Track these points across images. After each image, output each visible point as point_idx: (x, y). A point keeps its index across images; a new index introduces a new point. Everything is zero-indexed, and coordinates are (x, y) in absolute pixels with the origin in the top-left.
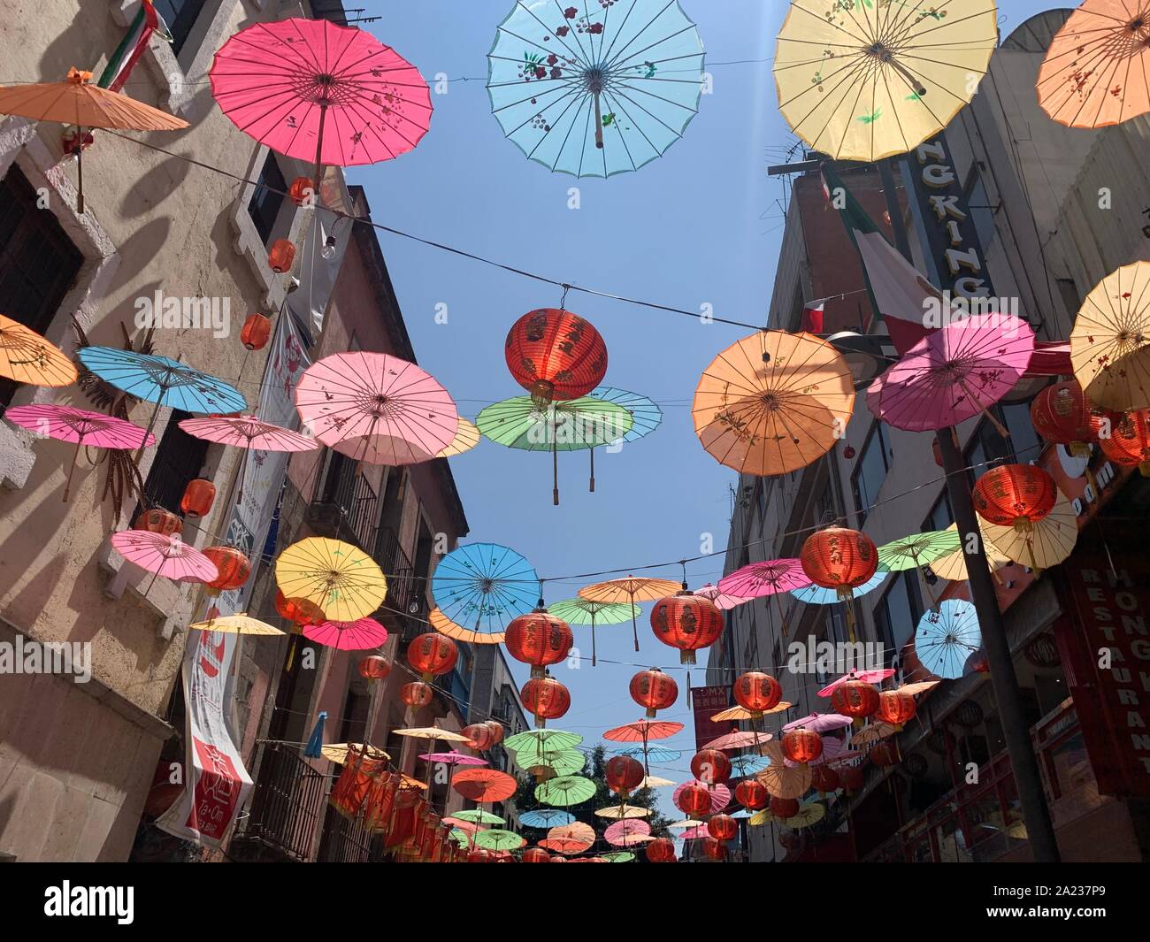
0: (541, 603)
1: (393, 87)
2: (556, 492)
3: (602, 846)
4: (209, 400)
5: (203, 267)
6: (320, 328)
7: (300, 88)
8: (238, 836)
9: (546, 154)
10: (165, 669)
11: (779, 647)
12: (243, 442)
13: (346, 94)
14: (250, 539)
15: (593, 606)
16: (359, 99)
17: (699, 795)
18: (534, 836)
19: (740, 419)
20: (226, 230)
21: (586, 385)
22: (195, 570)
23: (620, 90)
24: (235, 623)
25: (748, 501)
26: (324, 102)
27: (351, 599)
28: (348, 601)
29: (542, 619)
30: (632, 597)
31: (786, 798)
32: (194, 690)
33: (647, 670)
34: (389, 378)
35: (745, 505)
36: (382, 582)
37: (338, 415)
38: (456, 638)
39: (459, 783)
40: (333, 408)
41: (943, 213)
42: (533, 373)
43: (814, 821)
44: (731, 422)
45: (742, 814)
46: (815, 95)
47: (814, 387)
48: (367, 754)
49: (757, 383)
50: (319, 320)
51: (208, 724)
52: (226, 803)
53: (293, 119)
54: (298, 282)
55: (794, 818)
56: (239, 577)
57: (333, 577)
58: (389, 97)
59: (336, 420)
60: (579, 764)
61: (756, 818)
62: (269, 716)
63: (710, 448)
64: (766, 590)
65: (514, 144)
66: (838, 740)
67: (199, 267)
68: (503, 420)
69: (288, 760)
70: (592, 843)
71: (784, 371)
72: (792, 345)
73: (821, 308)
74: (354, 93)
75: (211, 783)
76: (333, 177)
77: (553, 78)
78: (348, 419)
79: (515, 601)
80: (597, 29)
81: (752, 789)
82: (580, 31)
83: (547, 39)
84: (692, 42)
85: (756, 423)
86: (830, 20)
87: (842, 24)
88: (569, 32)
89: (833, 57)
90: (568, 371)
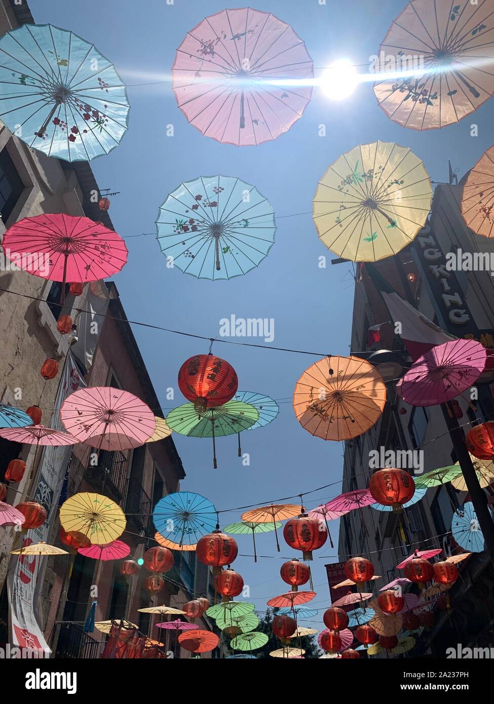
0: (218, 526)
1: (104, 242)
2: (215, 460)
4: (12, 419)
5: (20, 336)
6: (91, 363)
7: (52, 246)
9: (194, 269)
12: (35, 442)
13: (80, 247)
14: (52, 493)
16: (87, 249)
17: (333, 638)
19: (322, 408)
20: (33, 314)
21: (226, 397)
22: (11, 518)
23: (231, 234)
24: (38, 549)
25: (352, 444)
26: (67, 253)
27: (106, 530)
28: (104, 531)
29: (218, 537)
30: (274, 517)
31: (388, 636)
32: (14, 593)
33: (291, 560)
34: (113, 401)
35: (351, 446)
36: (123, 518)
37: (86, 423)
38: (171, 548)
39: (183, 640)
40: (82, 419)
41: (438, 274)
42: (195, 393)
43: (409, 649)
44: (317, 410)
45: (362, 647)
46: (338, 229)
47: (362, 386)
48: (124, 627)
49: (329, 386)
50: (90, 359)
51: (23, 615)
53: (51, 261)
54: (77, 338)
55: (396, 647)
56: (40, 521)
57: (94, 516)
58: (103, 246)
59: (85, 426)
60: (255, 623)
61: (372, 650)
62: (63, 605)
63: (306, 427)
64: (354, 506)
66: (415, 595)
67: (17, 336)
68: (182, 419)
69: (75, 633)
71: (344, 378)
72: (346, 363)
74: (84, 245)
77: (193, 231)
78: (92, 425)
79: (204, 524)
80: (214, 204)
81: (366, 631)
82: (205, 206)
83: (187, 211)
84: (267, 208)
85: (331, 409)
86: (341, 190)
87: (347, 191)
88: (199, 207)
89: (345, 208)
90: (214, 390)
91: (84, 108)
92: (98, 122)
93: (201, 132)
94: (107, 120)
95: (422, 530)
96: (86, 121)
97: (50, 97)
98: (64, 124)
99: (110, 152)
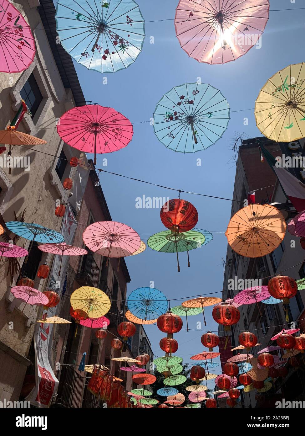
0: (170, 309)
1: (119, 126)
2: (179, 267)
3: (187, 402)
4: (50, 238)
5: (40, 190)
6: (79, 209)
7: (87, 128)
8: (53, 403)
9: (173, 146)
10: (27, 338)
11: (246, 320)
12: (60, 253)
13: (103, 129)
15: (186, 309)
16: (107, 131)
17: (225, 381)
18: (162, 399)
19: (244, 237)
20: (48, 177)
21: (191, 226)
22: (40, 301)
23: (199, 123)
24: (54, 320)
26: (96, 132)
27: (97, 309)
28: (96, 310)
29: (170, 316)
30: (202, 305)
31: (259, 381)
32: (38, 346)
34: (116, 229)
36: (109, 302)
38: (135, 322)
39: (135, 378)
40: (96, 239)
42: (171, 222)
43: (268, 389)
44: (241, 238)
45: (241, 387)
46: (269, 121)
47: (271, 224)
48: (101, 368)
49: (249, 223)
50: (79, 206)
51: (42, 359)
52: (50, 391)
53: (84, 138)
54: (72, 193)
56: (56, 303)
57: (91, 301)
58: (118, 129)
60: (180, 370)
62: (63, 355)
63: (234, 248)
64: (252, 301)
65: (162, 143)
67: (39, 190)
68: (157, 241)
69: (71, 372)
70: (184, 401)
71: (260, 218)
72: (262, 209)
73: (254, 194)
74: (106, 129)
75: (45, 383)
76: (83, 157)
77: (176, 120)
78: (101, 242)
79: (158, 308)
80: (191, 102)
81: (246, 377)
82: (185, 103)
83: (174, 107)
84: (225, 105)
85: (250, 238)
86: (274, 95)
87: (278, 96)
88: (182, 104)
89: (275, 107)
90: (184, 221)
91: (114, 37)
92: (122, 46)
93: (188, 55)
94: (128, 45)
95: (277, 318)
96: (114, 46)
97: (94, 29)
98: (100, 48)
99: (128, 67)
